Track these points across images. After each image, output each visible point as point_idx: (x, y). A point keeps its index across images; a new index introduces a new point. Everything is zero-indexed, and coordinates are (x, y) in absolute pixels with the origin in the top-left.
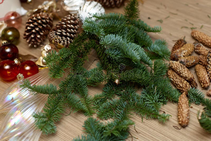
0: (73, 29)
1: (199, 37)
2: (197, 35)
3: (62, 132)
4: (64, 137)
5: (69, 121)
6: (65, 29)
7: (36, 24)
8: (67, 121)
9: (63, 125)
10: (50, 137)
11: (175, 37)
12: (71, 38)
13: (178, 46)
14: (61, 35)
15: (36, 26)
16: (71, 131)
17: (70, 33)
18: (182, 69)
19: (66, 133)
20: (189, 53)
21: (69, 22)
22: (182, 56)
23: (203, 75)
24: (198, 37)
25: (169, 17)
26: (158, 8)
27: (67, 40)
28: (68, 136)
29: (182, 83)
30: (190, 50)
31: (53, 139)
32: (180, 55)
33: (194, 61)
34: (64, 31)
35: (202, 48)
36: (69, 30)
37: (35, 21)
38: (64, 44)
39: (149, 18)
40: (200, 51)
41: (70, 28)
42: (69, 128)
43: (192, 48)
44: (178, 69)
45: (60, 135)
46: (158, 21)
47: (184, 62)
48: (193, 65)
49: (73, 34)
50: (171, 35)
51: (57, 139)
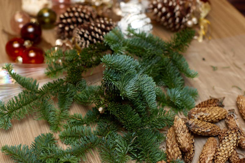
0: (100, 35)
1: (242, 106)
2: (240, 103)
3: (17, 134)
4: (14, 140)
5: (32, 126)
6: (90, 31)
7: (71, 15)
8: (30, 125)
9: (24, 127)
10: (3, 132)
11: (217, 94)
12: (91, 42)
13: (206, 105)
14: (82, 36)
15: (70, 17)
16: (26, 137)
17: (93, 37)
18: (180, 132)
19: (19, 136)
20: (211, 118)
21: (99, 25)
22: (197, 118)
23: (206, 153)
24: (240, 106)
25: (228, 68)
26: (224, 53)
27: (86, 43)
28: (19, 140)
29: (172, 148)
30: (214, 116)
31: (3, 135)
32: (194, 115)
33: (208, 131)
34: (87, 32)
35: (233, 120)
36: (93, 34)
37: (73, 12)
38: (81, 46)
39: (204, 59)
40: (229, 123)
41: (96, 32)
42: (26, 133)
43: (219, 115)
44: (177, 131)
45: (13, 135)
46: (212, 67)
47: (191, 125)
48: (206, 135)
49: (97, 40)
50: (213, 89)
51: (7, 137)
